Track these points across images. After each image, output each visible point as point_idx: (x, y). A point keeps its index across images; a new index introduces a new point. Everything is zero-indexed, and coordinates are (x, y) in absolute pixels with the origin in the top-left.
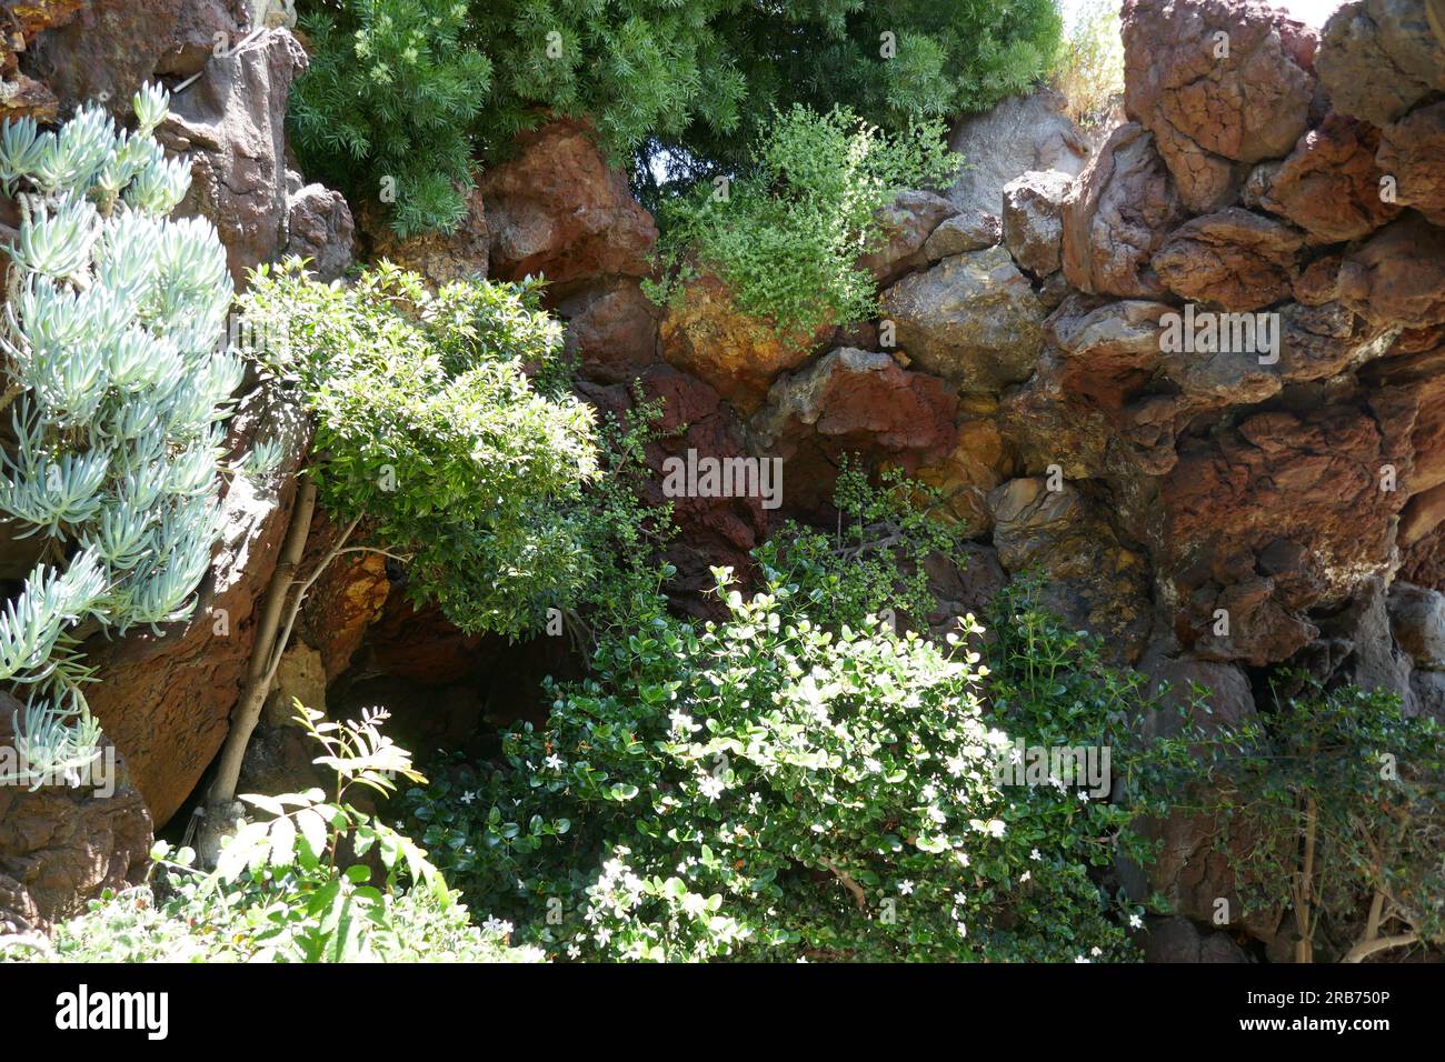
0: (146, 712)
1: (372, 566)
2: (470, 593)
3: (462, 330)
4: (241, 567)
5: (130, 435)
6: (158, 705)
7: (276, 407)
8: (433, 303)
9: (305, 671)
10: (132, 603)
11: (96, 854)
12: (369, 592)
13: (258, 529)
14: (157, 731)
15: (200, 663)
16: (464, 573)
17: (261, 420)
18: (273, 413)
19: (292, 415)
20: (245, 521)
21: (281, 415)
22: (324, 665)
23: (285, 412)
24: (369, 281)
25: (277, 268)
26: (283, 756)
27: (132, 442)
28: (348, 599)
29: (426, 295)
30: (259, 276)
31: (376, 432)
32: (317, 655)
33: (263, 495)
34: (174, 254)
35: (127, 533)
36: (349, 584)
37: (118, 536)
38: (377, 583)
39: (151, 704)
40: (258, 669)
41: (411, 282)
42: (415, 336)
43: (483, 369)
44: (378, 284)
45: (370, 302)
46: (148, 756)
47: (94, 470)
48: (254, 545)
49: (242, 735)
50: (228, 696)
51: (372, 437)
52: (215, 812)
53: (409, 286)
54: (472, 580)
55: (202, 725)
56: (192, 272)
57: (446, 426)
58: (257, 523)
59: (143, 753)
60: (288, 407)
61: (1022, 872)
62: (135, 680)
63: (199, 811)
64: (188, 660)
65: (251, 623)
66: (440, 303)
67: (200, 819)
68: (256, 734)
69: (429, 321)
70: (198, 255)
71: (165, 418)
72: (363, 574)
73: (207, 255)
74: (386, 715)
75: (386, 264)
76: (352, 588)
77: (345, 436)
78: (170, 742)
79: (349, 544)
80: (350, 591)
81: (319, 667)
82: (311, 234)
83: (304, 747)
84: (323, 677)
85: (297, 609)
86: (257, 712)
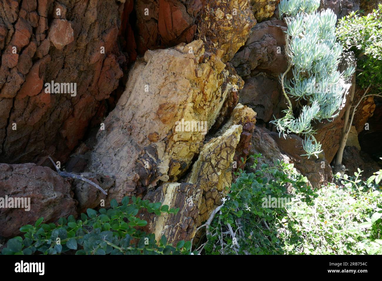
1: (370, 100)
4: (344, 103)
9: (351, 131)
11: (321, 175)
12: (369, 108)
15: (334, 129)
18: (346, 60)
19: (351, 59)
20: (344, 90)
21: (348, 60)
22: (356, 130)
23: (349, 59)
24: (375, 13)
25: (348, 17)
26: (352, 154)
27: (319, 73)
28: (363, 110)
30: (342, 21)
32: (354, 127)
33: (347, 83)
34: (323, 21)
37: (319, 97)
38: (371, 105)
39: (322, 140)
40: (344, 131)
47: (313, 81)
48: (347, 96)
49: (342, 148)
50: (338, 137)
52: (338, 167)
55: (334, 145)
56: (328, 24)
58: (347, 90)
62: (319, 134)
63: (333, 166)
64: (331, 128)
65: (343, 118)
67: (334, 169)
68: (345, 148)
71: (326, 65)
72: (367, 103)
76: (364, 107)
78: (327, 149)
79: (367, 94)
81: (355, 130)
82: (349, 5)
83: (357, 152)
84: (357, 133)
85: (354, 114)
86: (346, 142)
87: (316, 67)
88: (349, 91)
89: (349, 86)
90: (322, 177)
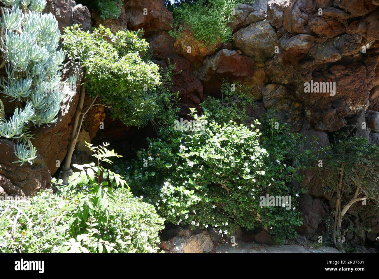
0: (46, 147)
1: (101, 109)
2: (127, 115)
3: (123, 44)
4: (68, 109)
5: (37, 74)
6: (49, 145)
7: (74, 66)
8: (114, 37)
9: (85, 137)
10: (41, 118)
11: (38, 181)
12: (100, 116)
14: (49, 152)
15: (59, 134)
16: (126, 111)
17: (70, 70)
18: (73, 68)
19: (78, 69)
20: (68, 97)
21: (75, 69)
22: (90, 135)
23: (76, 68)
24: (96, 31)
25: (72, 28)
26: (81, 158)
27: (37, 76)
28: (95, 118)
29: (112, 35)
30: (67, 30)
31: (102, 72)
32: (88, 133)
34: (44, 24)
35: (39, 99)
36: (95, 114)
37: (36, 101)
38: (102, 114)
39: (48, 145)
40: (73, 136)
41: (108, 31)
42: (110, 46)
43: (129, 55)
44: (99, 32)
45: (97, 37)
46: (48, 158)
47: (29, 83)
48: (71, 103)
49: (71, 152)
50: (66, 143)
51: (101, 74)
52: (66, 172)
53: (108, 32)
54: (128, 112)
55: (61, 150)
56: (50, 28)
57: (120, 70)
58: (71, 98)
59: (47, 157)
60: (77, 66)
61: (269, 184)
62: (43, 139)
63: (61, 172)
64: (56, 133)
65: (72, 123)
66: (116, 37)
67: (62, 174)
68: (74, 153)
69: (114, 42)
70: (50, 24)
71: (46, 69)
72: (98, 112)
73: (53, 24)
74: (109, 144)
75: (101, 26)
76: (96, 115)
77: (94, 73)
78: (53, 154)
79: (94, 104)
80: (95, 116)
81: (88, 136)
82: (79, 18)
83: (87, 156)
84: (90, 138)
85: (82, 121)
86: (74, 147)
87: (34, 69)
88: (73, 98)
89: (73, 93)
90: (39, 184)
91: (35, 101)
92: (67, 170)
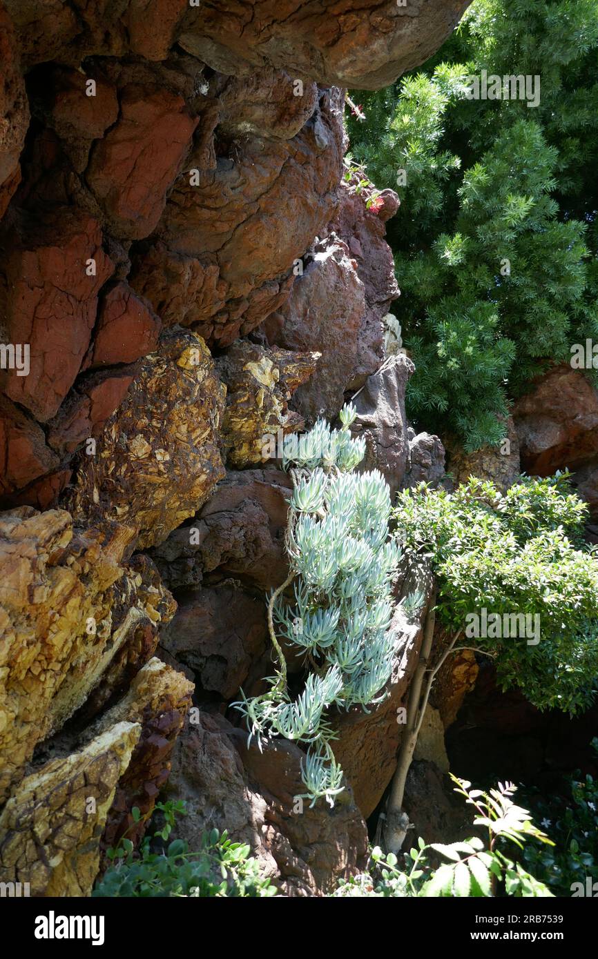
0: (354, 752)
1: (466, 656)
2: (539, 681)
3: (525, 516)
4: (404, 667)
5: (349, 596)
6: (360, 749)
7: (414, 566)
8: (503, 499)
9: (431, 722)
10: (352, 692)
11: (341, 849)
12: (466, 672)
13: (411, 643)
14: (360, 764)
15: (383, 725)
16: (534, 668)
17: (406, 575)
18: (413, 570)
19: (422, 570)
20: (404, 638)
21: (417, 571)
22: (442, 719)
23: (419, 569)
24: (463, 490)
25: (414, 490)
26: (427, 783)
27: (350, 600)
28: (454, 677)
29: (499, 495)
30: (404, 496)
31: (482, 587)
32: (437, 712)
33: (411, 622)
34: (364, 492)
35: (351, 652)
36: (454, 668)
37: (346, 655)
38: (471, 666)
39: (358, 748)
40: (410, 726)
41: (488, 487)
42: (497, 523)
43: (540, 540)
44: (469, 491)
45: (465, 502)
46: (356, 780)
47: (333, 619)
48: (410, 653)
49: (403, 767)
50: (395, 742)
51: (480, 590)
52: (392, 818)
53: (488, 491)
54: (540, 673)
55: (384, 762)
56: (373, 501)
57: (524, 581)
58: (410, 640)
59: (354, 777)
60: (420, 566)
62: (350, 734)
63: (382, 816)
64: (377, 723)
65: (407, 697)
66: (508, 498)
67: (384, 822)
68: (411, 767)
69: (503, 511)
70: (376, 490)
71: (364, 584)
72: (462, 661)
73: (380, 490)
74: (514, 788)
75: (473, 479)
76: (456, 670)
77: (464, 591)
78: (368, 772)
79: (456, 645)
80: (456, 672)
81: (439, 719)
82: (423, 462)
83: (438, 777)
84: (442, 727)
85: (430, 688)
86: (412, 753)
87: (343, 586)
88: (414, 641)
89: (413, 630)
90: (343, 856)
91: (343, 655)
92: (395, 815)
